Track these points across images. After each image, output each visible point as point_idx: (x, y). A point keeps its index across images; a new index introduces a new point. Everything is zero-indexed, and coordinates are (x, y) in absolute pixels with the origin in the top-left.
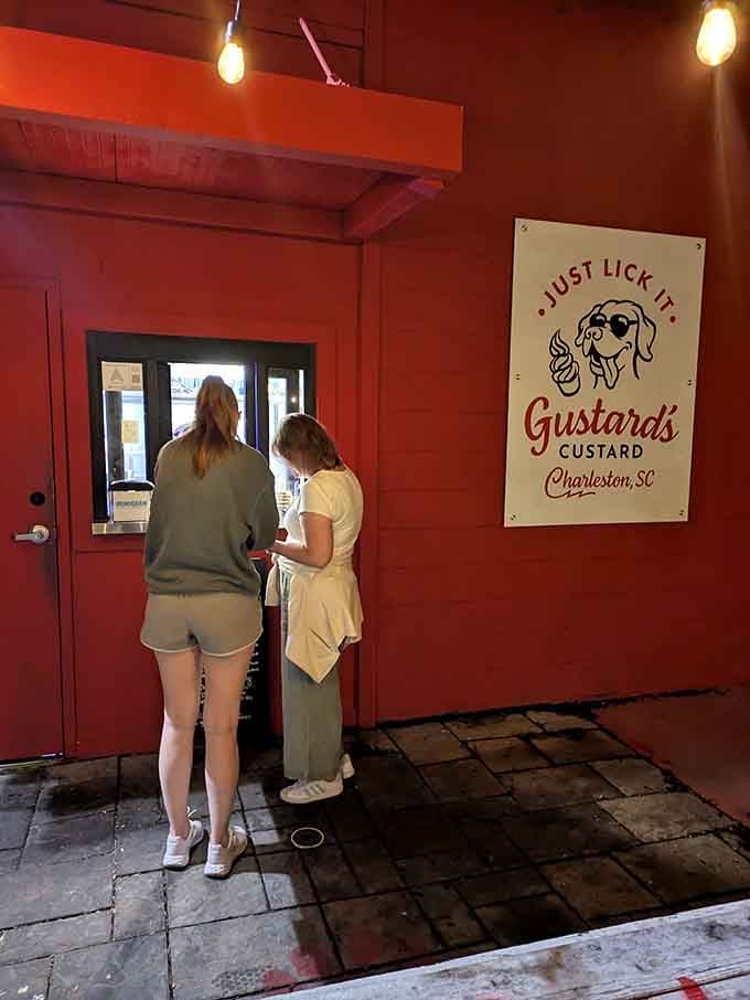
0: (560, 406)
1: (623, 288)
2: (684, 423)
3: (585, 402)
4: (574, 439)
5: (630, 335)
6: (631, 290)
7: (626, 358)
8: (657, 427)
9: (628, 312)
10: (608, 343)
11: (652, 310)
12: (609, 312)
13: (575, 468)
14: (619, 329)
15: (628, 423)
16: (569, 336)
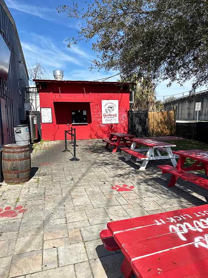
0: (106, 114)
1: (111, 105)
2: (118, 115)
3: (109, 114)
4: (108, 117)
5: (112, 108)
6: (112, 105)
7: (112, 110)
8: (115, 115)
9: (112, 106)
10: (110, 109)
11: (114, 106)
12: (110, 107)
13: (108, 119)
14: (111, 108)
15: (112, 115)
16: (107, 109)
